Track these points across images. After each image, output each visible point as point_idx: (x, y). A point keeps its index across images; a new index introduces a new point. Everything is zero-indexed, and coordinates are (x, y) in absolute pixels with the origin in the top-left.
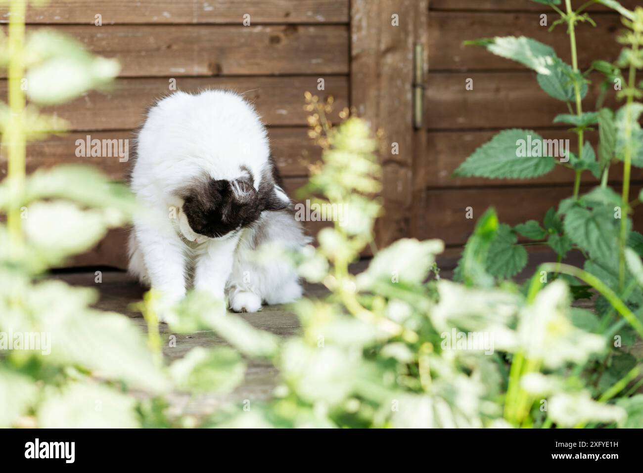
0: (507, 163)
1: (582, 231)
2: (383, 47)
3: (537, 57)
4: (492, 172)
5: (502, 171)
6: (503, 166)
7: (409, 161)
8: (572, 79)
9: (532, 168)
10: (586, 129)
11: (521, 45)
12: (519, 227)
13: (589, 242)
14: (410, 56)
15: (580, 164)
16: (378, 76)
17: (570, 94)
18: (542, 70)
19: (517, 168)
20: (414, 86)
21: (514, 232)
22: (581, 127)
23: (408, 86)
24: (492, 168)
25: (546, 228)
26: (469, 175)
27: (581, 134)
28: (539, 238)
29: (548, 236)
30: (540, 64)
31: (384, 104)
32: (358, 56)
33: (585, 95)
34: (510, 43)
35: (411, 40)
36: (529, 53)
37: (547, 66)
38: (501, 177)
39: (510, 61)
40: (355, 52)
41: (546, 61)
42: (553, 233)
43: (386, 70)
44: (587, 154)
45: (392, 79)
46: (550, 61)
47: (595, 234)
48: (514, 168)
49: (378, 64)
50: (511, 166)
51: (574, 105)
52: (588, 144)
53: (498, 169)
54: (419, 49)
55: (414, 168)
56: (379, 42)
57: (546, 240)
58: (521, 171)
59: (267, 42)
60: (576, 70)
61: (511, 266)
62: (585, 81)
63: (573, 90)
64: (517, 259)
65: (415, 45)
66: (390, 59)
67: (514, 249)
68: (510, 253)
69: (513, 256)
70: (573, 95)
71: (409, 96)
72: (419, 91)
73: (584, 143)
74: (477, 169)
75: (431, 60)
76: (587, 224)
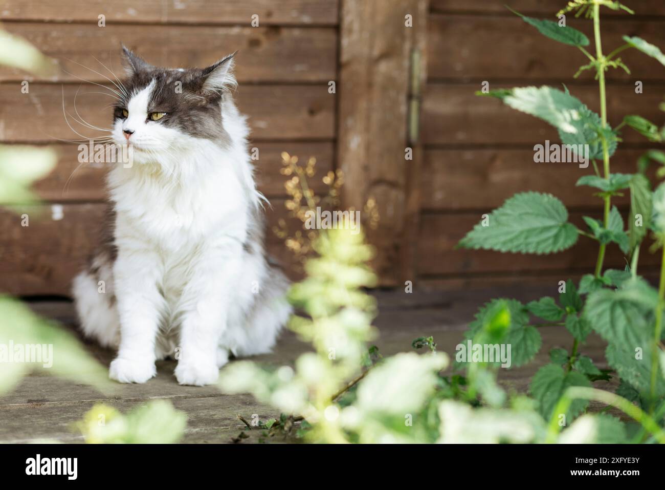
0: (522, 233)
1: (607, 318)
2: (376, 52)
3: (561, 112)
4: (504, 243)
5: (516, 243)
6: (516, 237)
7: (401, 180)
8: (599, 135)
9: (551, 241)
10: (614, 194)
11: (544, 97)
12: (532, 304)
13: (615, 333)
14: (406, 63)
15: (606, 235)
16: (370, 85)
17: (596, 150)
18: (567, 128)
19: (534, 239)
20: (410, 97)
21: (526, 311)
22: (609, 193)
23: (403, 98)
24: (503, 239)
25: (564, 307)
26: (477, 247)
27: (608, 200)
28: (555, 318)
29: (565, 316)
30: (565, 120)
31: (376, 117)
32: (348, 63)
33: (613, 151)
34: (530, 94)
35: (407, 46)
36: (552, 107)
37: (573, 122)
38: (514, 251)
39: (530, 116)
40: (345, 57)
41: (571, 115)
42: (571, 312)
43: (378, 79)
44: (613, 222)
45: (385, 89)
46: (575, 115)
47: (621, 323)
48: (530, 240)
49: (370, 73)
50: (526, 238)
51: (601, 163)
52: (615, 209)
53: (511, 240)
54: (416, 56)
55: (407, 189)
56: (371, 47)
57: (563, 321)
58: (538, 243)
59: (245, 45)
60: (604, 124)
61: (522, 352)
62: (616, 139)
63: (600, 145)
64: (529, 343)
65: (412, 51)
66: (384, 67)
67: (526, 330)
68: (521, 336)
69: (524, 339)
70: (600, 151)
71: (403, 109)
72: (415, 105)
73: (611, 208)
74: (486, 239)
75: (431, 68)
76: (613, 309)
